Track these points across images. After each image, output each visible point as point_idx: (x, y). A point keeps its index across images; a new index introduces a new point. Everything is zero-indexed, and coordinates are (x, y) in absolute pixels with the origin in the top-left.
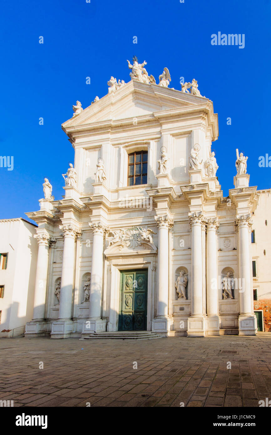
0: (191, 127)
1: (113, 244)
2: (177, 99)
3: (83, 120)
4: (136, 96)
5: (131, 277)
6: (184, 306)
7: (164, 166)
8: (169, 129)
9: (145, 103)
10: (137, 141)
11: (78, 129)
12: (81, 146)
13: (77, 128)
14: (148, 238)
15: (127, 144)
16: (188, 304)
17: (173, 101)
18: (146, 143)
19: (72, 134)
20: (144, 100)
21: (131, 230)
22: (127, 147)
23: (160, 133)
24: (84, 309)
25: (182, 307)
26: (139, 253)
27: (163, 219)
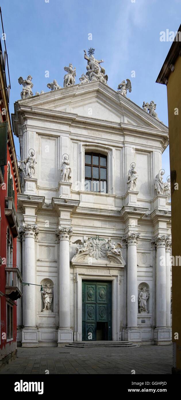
0: (152, 148)
1: (82, 252)
2: (142, 116)
3: (41, 102)
4: (97, 95)
5: (93, 288)
6: (145, 319)
7: (134, 182)
8: (133, 143)
9: (106, 105)
10: (98, 143)
11: (35, 111)
12: (34, 130)
13: (34, 109)
14: (119, 252)
15: (88, 144)
16: (150, 317)
17: (137, 117)
18: (107, 149)
19: (25, 113)
20: (105, 102)
21: (94, 239)
22: (86, 145)
23: (123, 143)
24: (44, 318)
25: (143, 319)
26: (107, 266)
27: (136, 237)
